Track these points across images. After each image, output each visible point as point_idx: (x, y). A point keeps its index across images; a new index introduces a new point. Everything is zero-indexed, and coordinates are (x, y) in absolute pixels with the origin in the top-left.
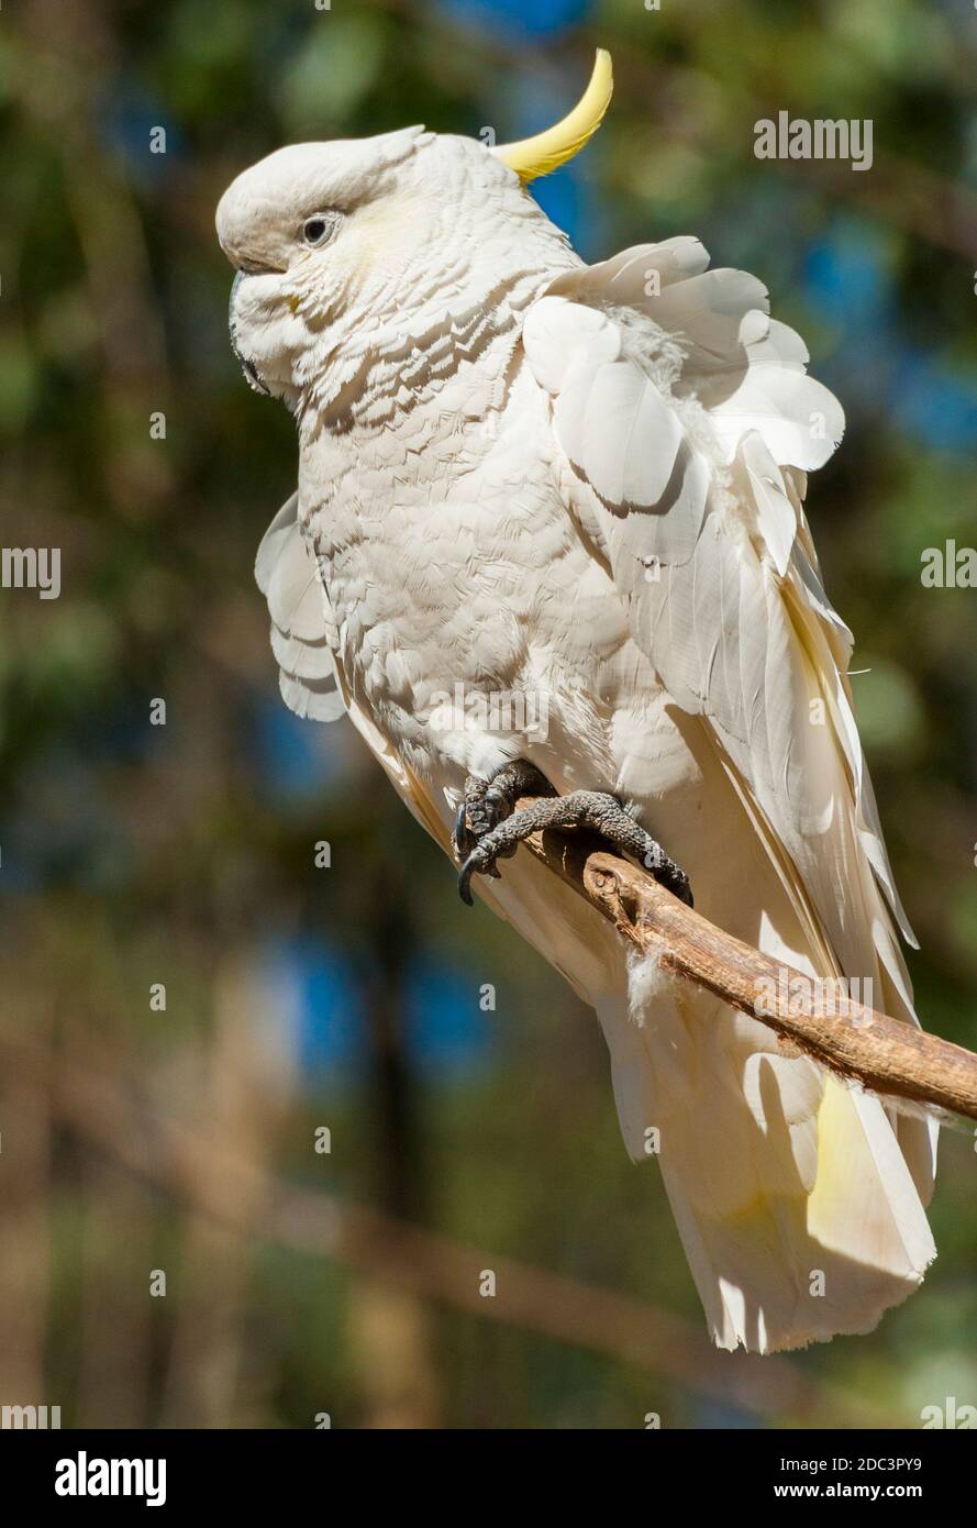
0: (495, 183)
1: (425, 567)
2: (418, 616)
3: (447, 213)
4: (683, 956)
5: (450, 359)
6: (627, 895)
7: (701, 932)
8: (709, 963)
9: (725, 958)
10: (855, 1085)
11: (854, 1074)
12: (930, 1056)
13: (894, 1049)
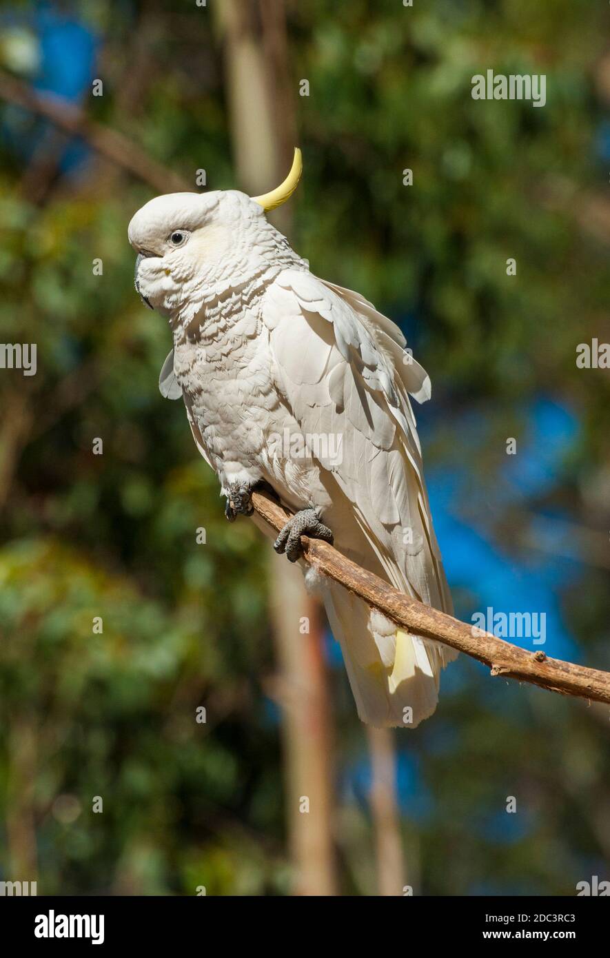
0: (253, 216)
1: (225, 406)
2: (224, 425)
3: (234, 233)
4: (328, 569)
5: (239, 304)
7: (337, 559)
8: (341, 573)
9: (348, 572)
12: (439, 622)
13: (423, 618)
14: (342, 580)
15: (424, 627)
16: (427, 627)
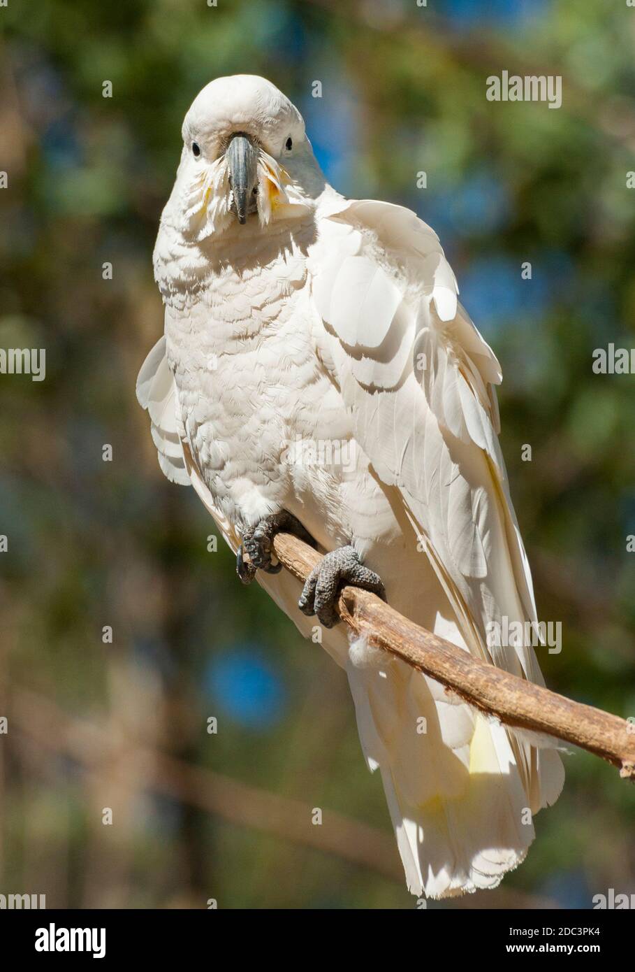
1: (233, 388)
2: (228, 420)
4: (384, 636)
6: (348, 597)
7: (395, 621)
8: (400, 641)
9: (411, 638)
10: (495, 720)
11: (494, 714)
12: (544, 703)
13: (520, 697)
14: (402, 652)
15: (522, 712)
16: (527, 712)
